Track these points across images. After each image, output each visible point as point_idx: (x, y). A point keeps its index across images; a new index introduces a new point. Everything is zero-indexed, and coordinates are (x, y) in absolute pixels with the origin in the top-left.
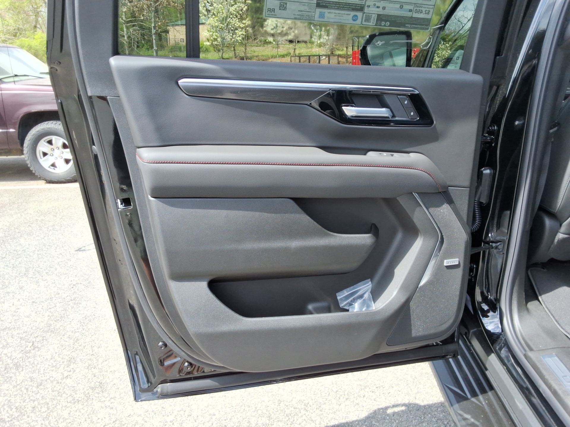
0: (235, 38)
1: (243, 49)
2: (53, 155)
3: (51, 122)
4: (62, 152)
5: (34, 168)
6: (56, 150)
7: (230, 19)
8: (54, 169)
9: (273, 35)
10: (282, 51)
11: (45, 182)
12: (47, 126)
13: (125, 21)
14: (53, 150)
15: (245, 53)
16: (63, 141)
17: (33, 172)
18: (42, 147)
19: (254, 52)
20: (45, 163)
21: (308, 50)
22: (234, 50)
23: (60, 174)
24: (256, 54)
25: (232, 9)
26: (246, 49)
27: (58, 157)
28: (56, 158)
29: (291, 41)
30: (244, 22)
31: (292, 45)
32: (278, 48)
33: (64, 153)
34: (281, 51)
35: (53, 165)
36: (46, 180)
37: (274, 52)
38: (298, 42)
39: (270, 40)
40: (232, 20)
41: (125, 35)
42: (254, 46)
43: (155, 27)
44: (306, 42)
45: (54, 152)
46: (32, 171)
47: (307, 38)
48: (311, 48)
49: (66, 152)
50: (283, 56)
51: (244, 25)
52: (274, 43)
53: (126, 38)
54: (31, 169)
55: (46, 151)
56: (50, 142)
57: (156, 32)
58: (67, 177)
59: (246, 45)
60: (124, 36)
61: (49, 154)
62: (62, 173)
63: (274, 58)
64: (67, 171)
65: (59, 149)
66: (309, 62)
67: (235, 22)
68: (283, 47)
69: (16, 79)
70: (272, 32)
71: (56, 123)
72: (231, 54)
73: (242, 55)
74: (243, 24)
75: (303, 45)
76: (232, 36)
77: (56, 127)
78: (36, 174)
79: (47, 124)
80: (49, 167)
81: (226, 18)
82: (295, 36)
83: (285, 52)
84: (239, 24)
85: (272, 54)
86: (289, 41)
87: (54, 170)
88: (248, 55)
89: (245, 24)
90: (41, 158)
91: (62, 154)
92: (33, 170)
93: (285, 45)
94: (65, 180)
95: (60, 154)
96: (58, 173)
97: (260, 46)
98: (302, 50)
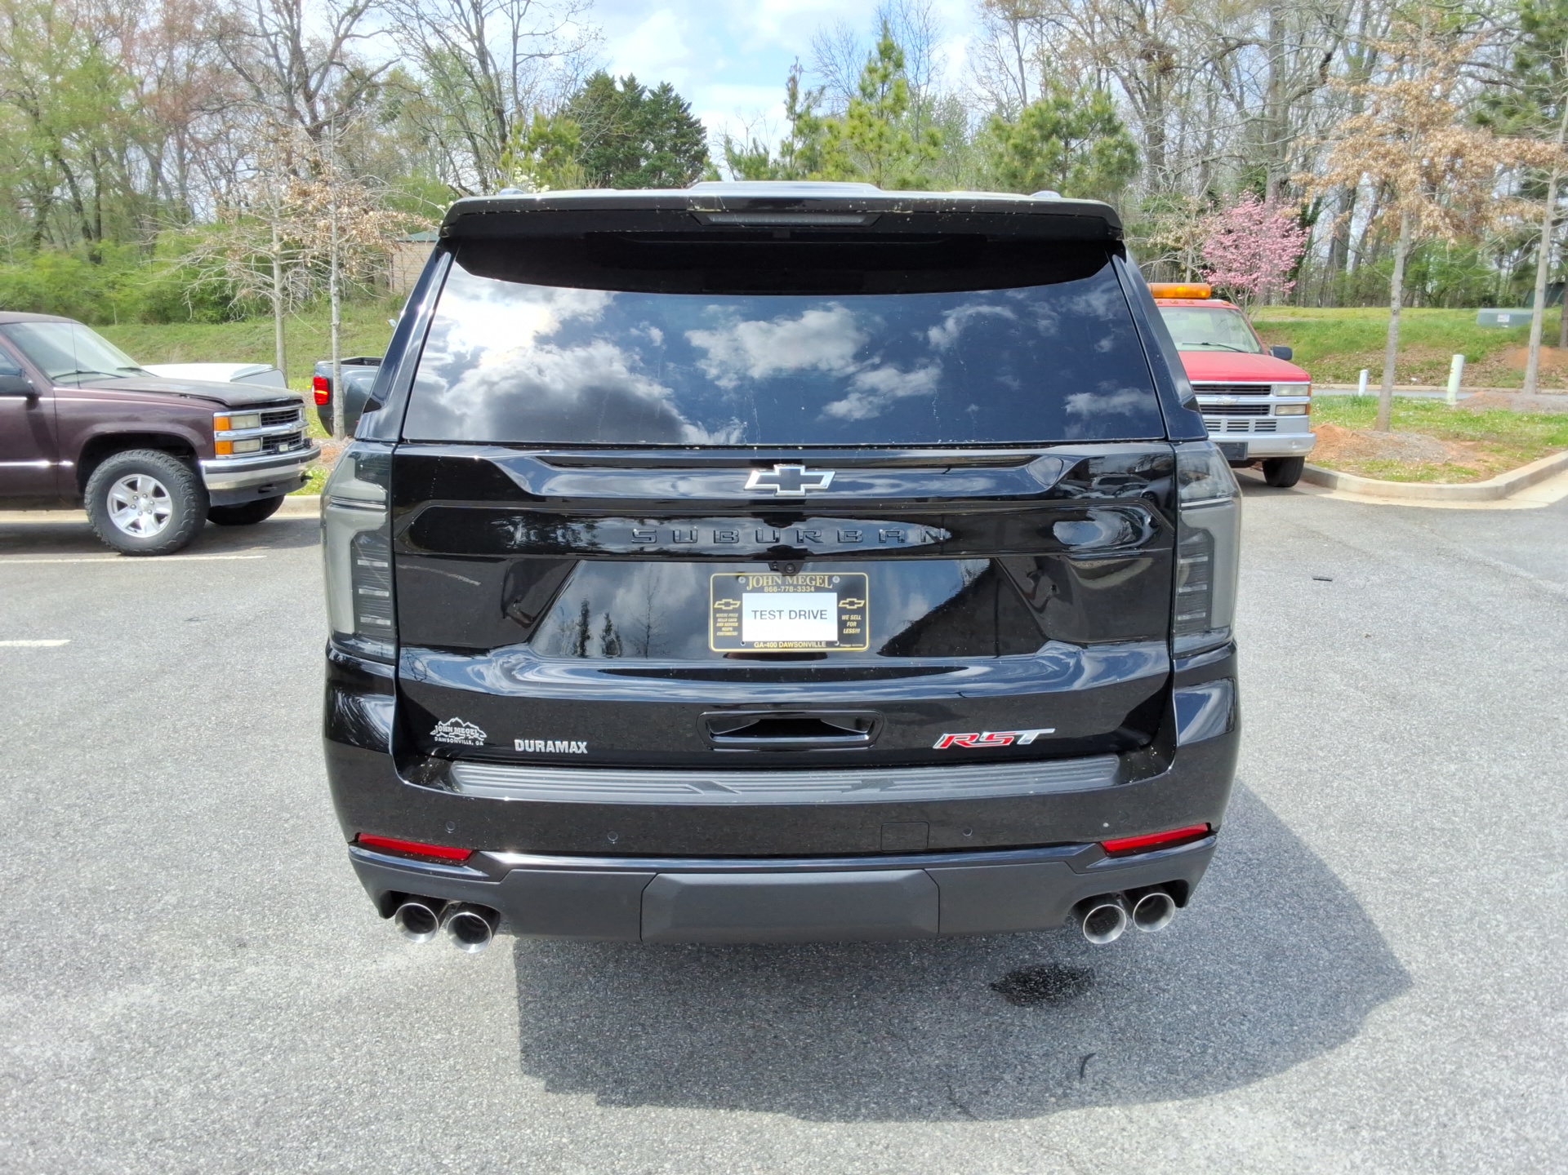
2: (136, 507)
4: (152, 502)
5: (103, 532)
6: (142, 499)
11: (120, 554)
12: (130, 457)
14: (137, 498)
16: (155, 484)
18: (119, 492)
20: (121, 520)
27: (144, 511)
28: (140, 513)
33: (156, 504)
35: (135, 525)
41: (275, 283)
45: (137, 503)
46: (101, 537)
49: (159, 503)
53: (276, 290)
54: (99, 533)
55: (123, 499)
56: (133, 485)
60: (272, 286)
61: (129, 506)
62: (147, 537)
64: (156, 534)
65: (147, 496)
69: (81, 378)
77: (146, 460)
79: (131, 454)
80: (127, 528)
87: (135, 533)
90: (115, 513)
94: (154, 550)
95: (149, 507)
96: (143, 539)
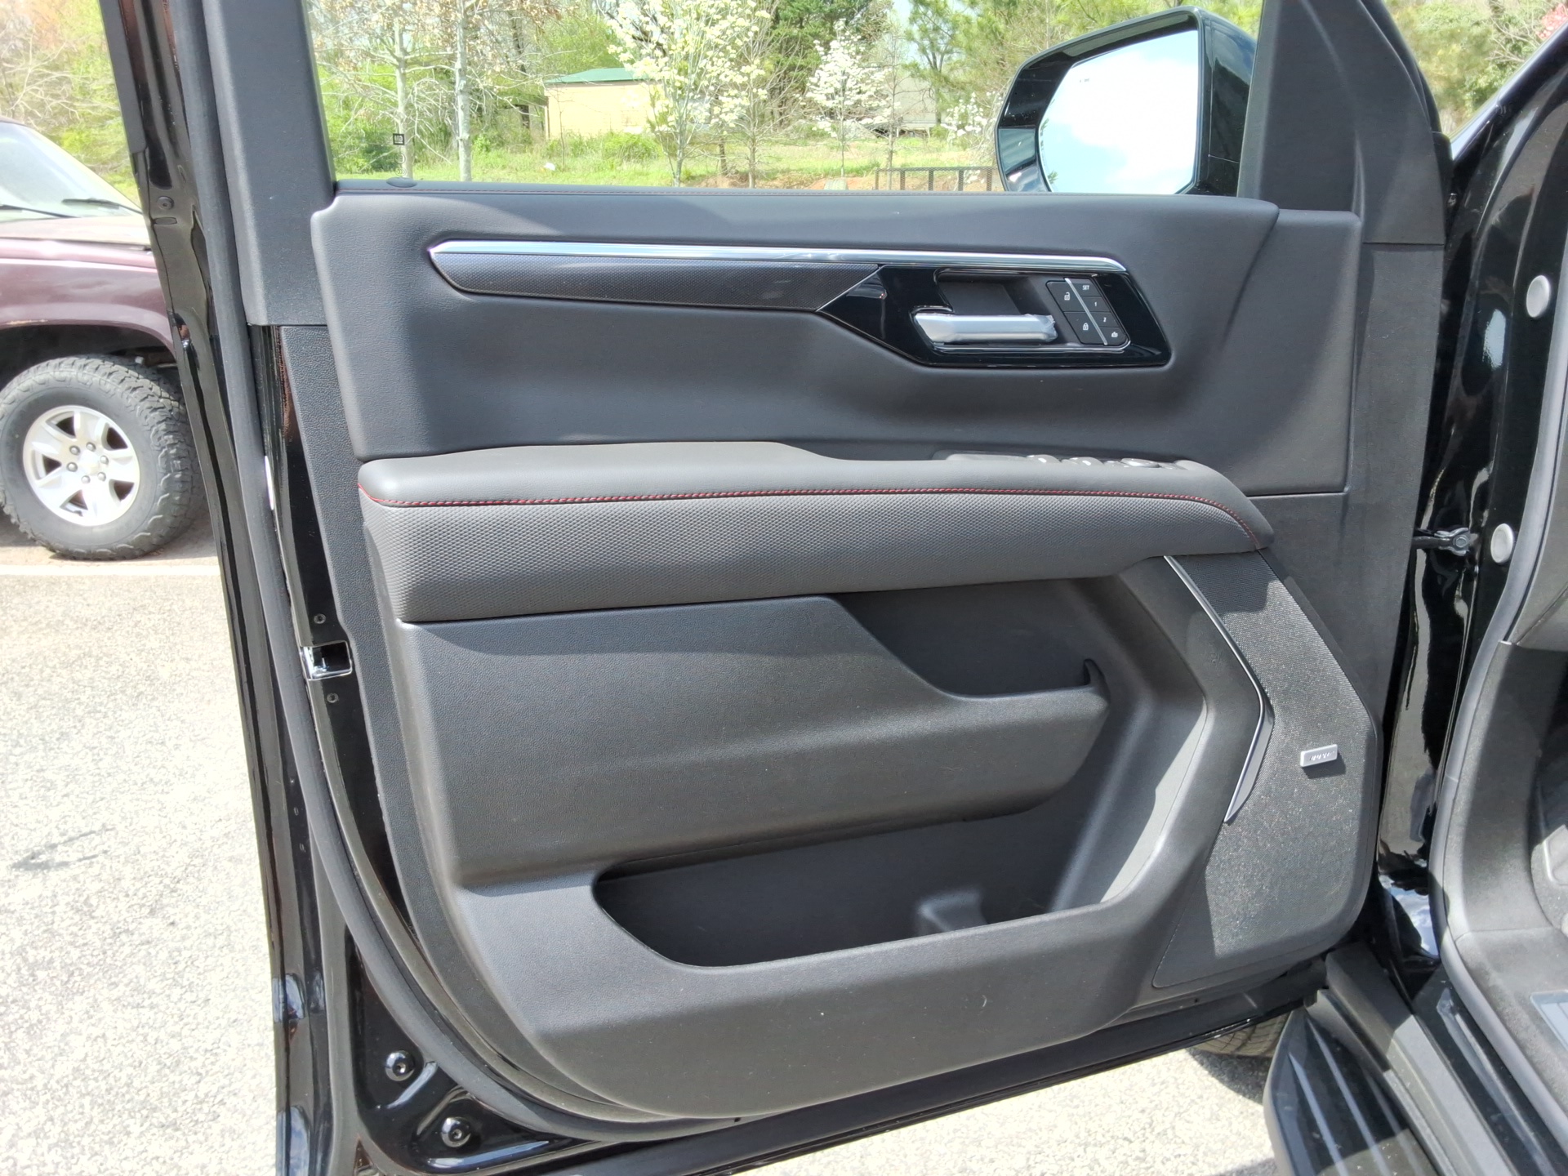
0: (717, 116)
1: (747, 151)
2: (76, 468)
3: (71, 359)
4: (104, 459)
5: (15, 509)
6: (86, 453)
7: (705, 61)
8: (80, 513)
9: (831, 114)
10: (856, 157)
11: (51, 554)
12: (57, 373)
13: (399, 60)
14: (77, 451)
15: (752, 161)
16: (107, 425)
17: (13, 521)
18: (42, 440)
19: (779, 159)
20: (51, 492)
21: (928, 156)
22: (723, 152)
23: (95, 530)
24: (782, 166)
25: (712, 33)
26: (754, 151)
27: (92, 475)
28: (86, 479)
29: (881, 132)
30: (745, 69)
31: (883, 143)
32: (844, 149)
33: (112, 462)
34: (851, 157)
35: (76, 501)
36: (52, 549)
37: (834, 161)
38: (902, 132)
39: (821, 127)
40: (713, 65)
41: (399, 100)
42: (777, 142)
43: (463, 72)
44: (923, 133)
45: (79, 459)
46: (8, 517)
47: (927, 123)
48: (938, 150)
49: (116, 460)
50: (858, 172)
51: (746, 79)
52: (834, 134)
53: (401, 109)
54: (7, 510)
55: (53, 454)
56: (66, 426)
57: (466, 86)
58: (119, 542)
59: (754, 141)
60: (395, 105)
61: (64, 465)
62: (101, 527)
63: (833, 176)
64: (117, 521)
65: (94, 447)
66: (931, 187)
67: (720, 69)
68: (859, 147)
70: (830, 104)
71: (85, 366)
72: (714, 165)
73: (743, 166)
74: (743, 74)
75: (916, 141)
76: (710, 111)
77: (86, 378)
78: (22, 529)
79: (55, 367)
80: (63, 506)
81: (695, 57)
82: (893, 115)
83: (864, 162)
84: (731, 76)
85: (826, 166)
86: (877, 130)
87: (77, 515)
88: (760, 168)
89: (748, 75)
90: (38, 477)
91: (104, 466)
92: (14, 515)
93: (864, 141)
94: (111, 549)
95: (99, 466)
96: (92, 528)
97: (794, 144)
98: (911, 154)
